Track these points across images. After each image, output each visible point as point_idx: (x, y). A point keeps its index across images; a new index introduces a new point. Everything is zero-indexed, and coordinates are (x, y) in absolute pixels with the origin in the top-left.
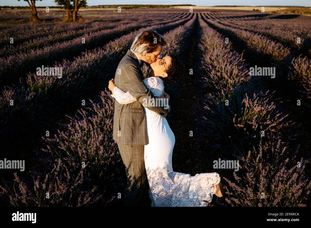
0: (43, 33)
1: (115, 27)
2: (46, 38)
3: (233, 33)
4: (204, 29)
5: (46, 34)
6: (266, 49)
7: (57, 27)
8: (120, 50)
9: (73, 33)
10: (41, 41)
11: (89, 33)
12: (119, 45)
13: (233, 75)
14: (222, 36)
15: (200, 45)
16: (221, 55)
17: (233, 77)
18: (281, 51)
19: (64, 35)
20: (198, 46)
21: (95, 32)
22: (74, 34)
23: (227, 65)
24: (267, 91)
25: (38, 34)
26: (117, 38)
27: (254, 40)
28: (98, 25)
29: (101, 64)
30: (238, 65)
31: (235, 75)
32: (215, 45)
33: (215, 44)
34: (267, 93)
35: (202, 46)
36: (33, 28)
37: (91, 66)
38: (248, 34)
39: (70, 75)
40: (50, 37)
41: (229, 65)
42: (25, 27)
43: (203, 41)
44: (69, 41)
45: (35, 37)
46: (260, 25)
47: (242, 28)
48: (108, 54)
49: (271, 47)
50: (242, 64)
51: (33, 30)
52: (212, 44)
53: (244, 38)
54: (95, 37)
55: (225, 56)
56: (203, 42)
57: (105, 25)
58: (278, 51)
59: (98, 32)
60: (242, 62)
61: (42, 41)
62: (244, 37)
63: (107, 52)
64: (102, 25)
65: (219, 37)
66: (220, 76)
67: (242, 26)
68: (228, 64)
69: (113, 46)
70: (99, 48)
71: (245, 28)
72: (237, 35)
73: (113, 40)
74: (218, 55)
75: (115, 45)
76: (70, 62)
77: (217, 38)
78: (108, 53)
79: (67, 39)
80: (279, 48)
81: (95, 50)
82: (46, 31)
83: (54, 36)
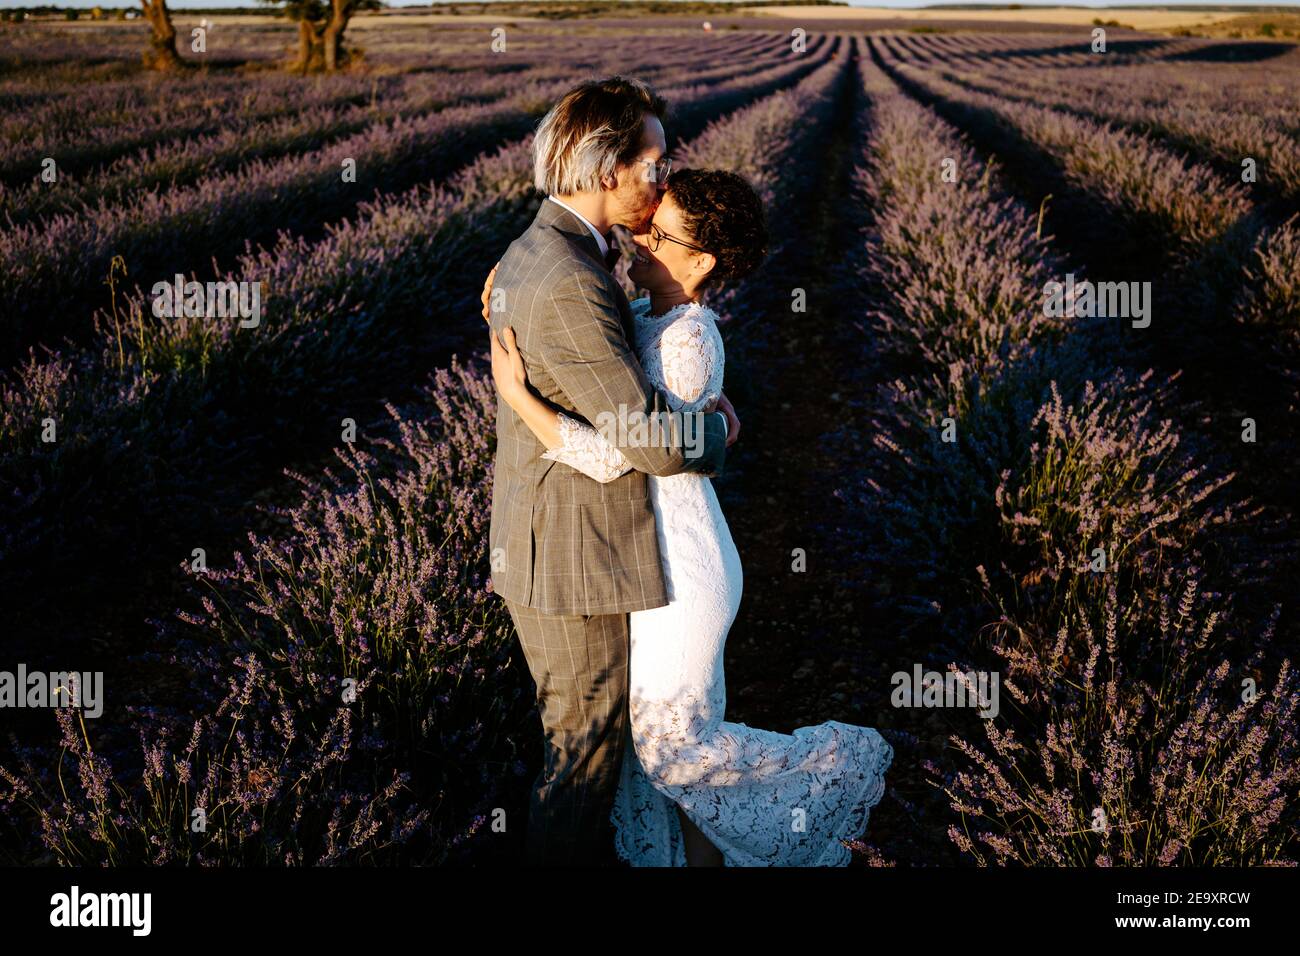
0: (199, 121)
1: (501, 95)
2: (209, 143)
3: (1005, 121)
4: (882, 106)
5: (212, 126)
6: (1143, 189)
7: (259, 93)
8: (520, 193)
9: (322, 119)
10: (190, 153)
11: (390, 122)
12: (517, 172)
13: (1000, 300)
14: (955, 136)
15: (860, 171)
16: (949, 218)
17: (1000, 309)
18: (1209, 200)
19: (287, 129)
20: (854, 177)
21: (415, 117)
22: (330, 125)
23: (973, 258)
24: (1146, 371)
25: (176, 123)
26: (509, 144)
27: (1095, 151)
28: (432, 88)
29: (440, 255)
30: (1025, 259)
31: (1007, 303)
32: (924, 175)
33: (928, 168)
34: (1144, 378)
35: (869, 179)
36: (156, 102)
37: (397, 262)
38: (1071, 126)
39: (305, 299)
40: (228, 139)
41: (986, 260)
42: (122, 94)
43: (875, 155)
44: (307, 157)
45: (164, 139)
46: (1121, 86)
47: (1045, 99)
48: (467, 213)
49: (1167, 181)
50: (1041, 255)
51: (154, 108)
52: (914, 170)
53: (1053, 143)
54: (418, 136)
55: (969, 223)
56: (877, 162)
57: (459, 87)
58: (1197, 197)
59: (431, 116)
60: (1042, 246)
61: (195, 156)
62: (1050, 140)
63: (465, 203)
64: (447, 87)
65: (942, 139)
66: (944, 309)
67: (1046, 91)
68: (980, 255)
69: (493, 178)
70: (432, 184)
71: (1055, 99)
72: (1020, 131)
73: (492, 152)
74: (940, 216)
75: (500, 174)
76: (309, 244)
77: (935, 142)
78: (471, 207)
79: (297, 148)
80: (1202, 187)
81: (415, 192)
82: (209, 110)
83: (243, 133)
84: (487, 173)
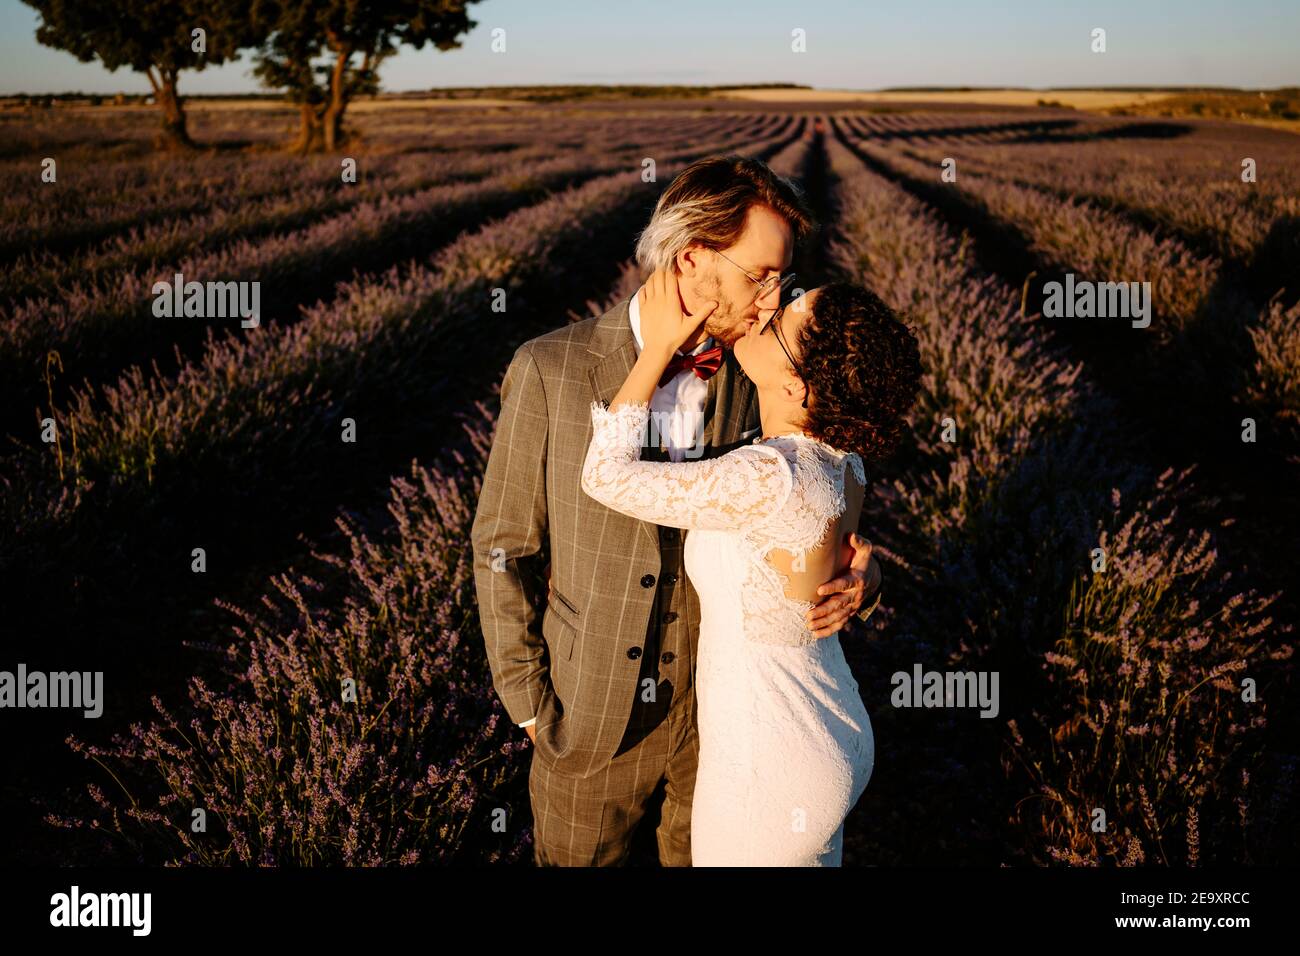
0: (194, 201)
1: (488, 173)
2: (200, 222)
3: (969, 196)
4: (852, 182)
5: (207, 204)
6: (1115, 263)
7: (256, 171)
8: (501, 271)
9: (313, 198)
10: (179, 232)
11: (378, 201)
12: (498, 249)
13: (992, 385)
14: (927, 211)
15: (835, 246)
16: (932, 295)
17: (993, 395)
18: (1182, 274)
19: (280, 207)
20: (832, 253)
21: (402, 196)
22: (320, 205)
23: (959, 338)
24: (1167, 469)
25: (172, 202)
26: (492, 221)
27: (1062, 224)
28: (423, 167)
29: (416, 338)
30: (1013, 341)
31: (1001, 387)
32: (900, 252)
33: (903, 243)
34: (1163, 477)
35: (845, 254)
36: (156, 181)
37: (371, 344)
38: (1035, 201)
39: (269, 389)
40: (220, 218)
41: (973, 340)
42: (126, 175)
43: (848, 229)
44: (292, 236)
45: (155, 219)
46: (1070, 161)
47: (1003, 175)
48: (447, 293)
49: (1140, 257)
50: (1027, 334)
51: (154, 188)
52: (889, 246)
53: (1019, 218)
54: (405, 214)
55: (951, 300)
56: (849, 236)
57: (448, 166)
58: (1169, 272)
59: (419, 194)
60: (1026, 326)
61: (183, 235)
62: (1016, 213)
63: (447, 281)
64: (438, 166)
65: (915, 214)
66: (934, 394)
67: (1001, 167)
68: (968, 336)
69: (475, 256)
70: (413, 263)
71: (1012, 174)
72: (985, 206)
73: (474, 230)
74: (921, 293)
75: (482, 252)
76: (280, 328)
77: (907, 217)
78: (452, 286)
79: (286, 226)
80: (1175, 260)
81: (394, 272)
82: (206, 189)
83: (234, 212)
84: (470, 250)
